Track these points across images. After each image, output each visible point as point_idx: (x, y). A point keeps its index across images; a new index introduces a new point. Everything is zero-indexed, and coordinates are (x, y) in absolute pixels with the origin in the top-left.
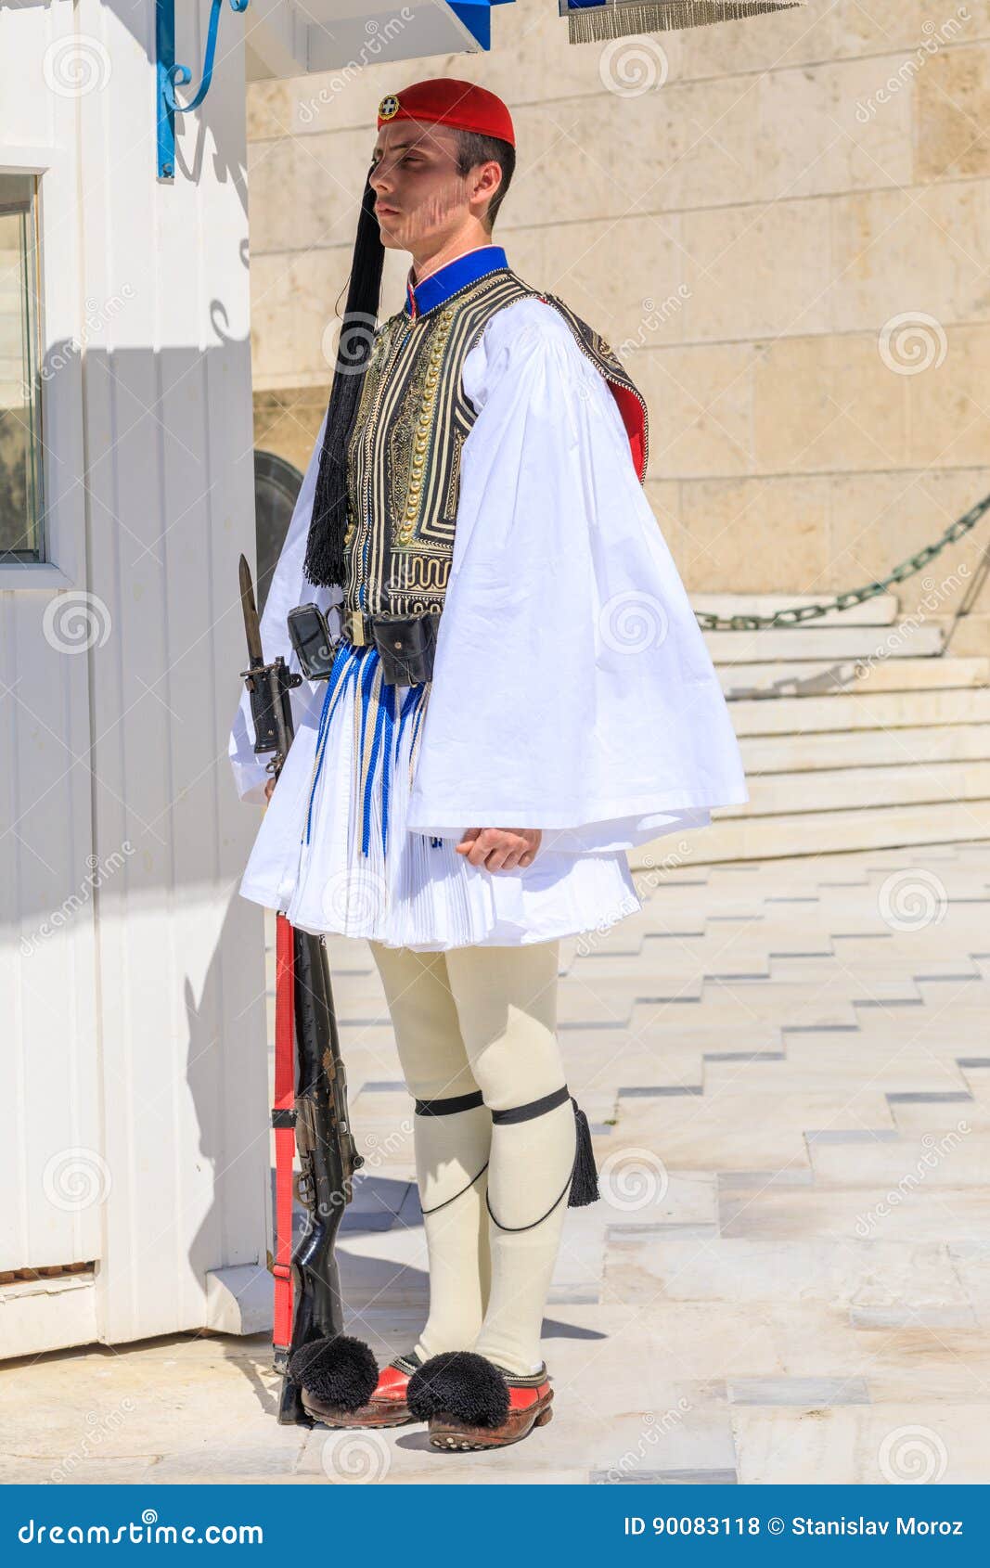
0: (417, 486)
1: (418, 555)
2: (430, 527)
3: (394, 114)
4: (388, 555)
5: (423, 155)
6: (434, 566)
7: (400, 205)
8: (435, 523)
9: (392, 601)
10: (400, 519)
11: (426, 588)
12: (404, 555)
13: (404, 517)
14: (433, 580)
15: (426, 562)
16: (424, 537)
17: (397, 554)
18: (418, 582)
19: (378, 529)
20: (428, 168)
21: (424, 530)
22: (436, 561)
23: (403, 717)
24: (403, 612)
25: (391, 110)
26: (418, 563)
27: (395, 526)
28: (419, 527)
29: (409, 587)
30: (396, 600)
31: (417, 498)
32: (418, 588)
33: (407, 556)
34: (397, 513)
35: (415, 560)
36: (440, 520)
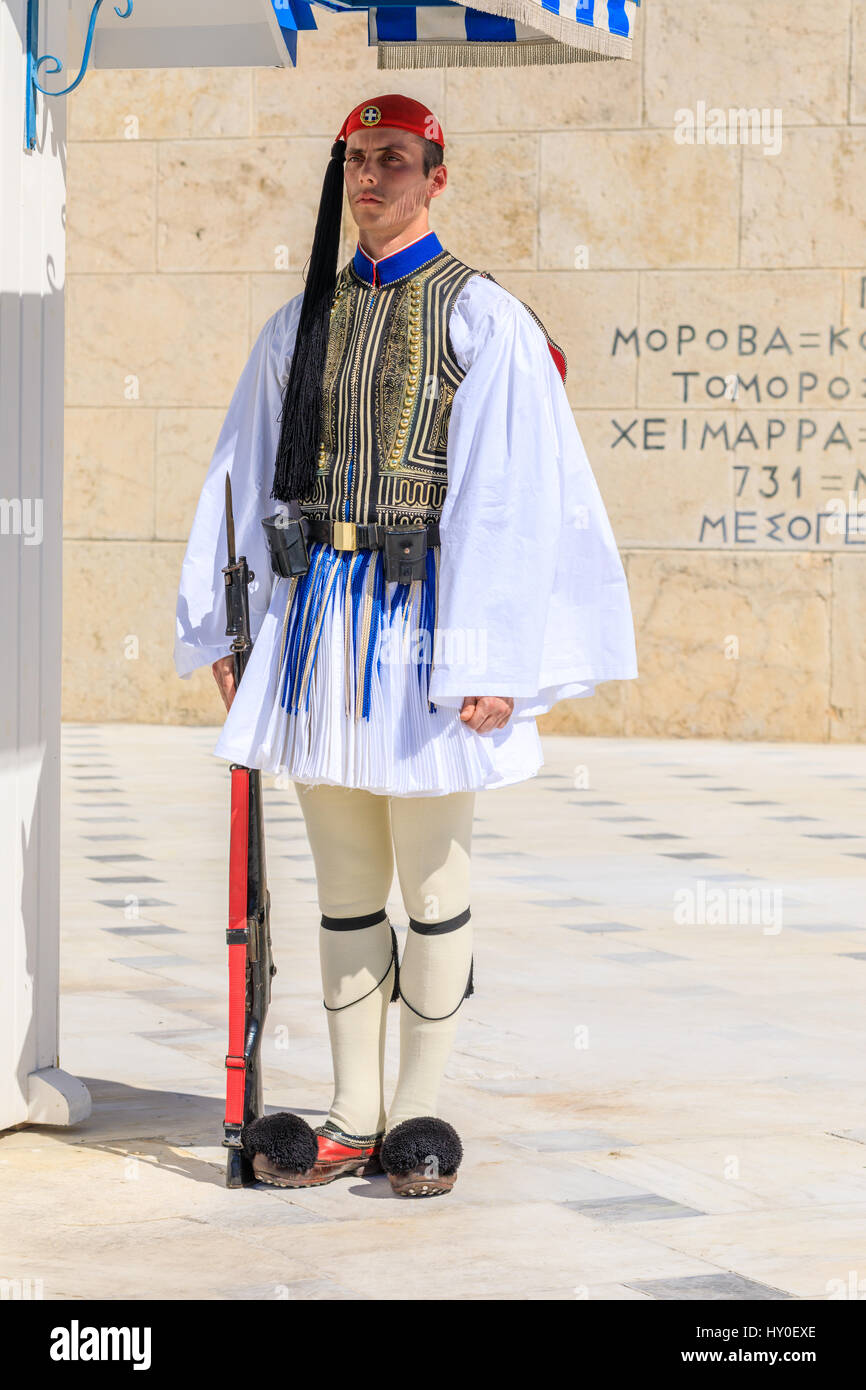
0: (406, 423)
1: (405, 479)
2: (416, 455)
3: (377, 122)
4: (376, 478)
5: (402, 157)
6: (419, 488)
7: (383, 196)
8: (420, 453)
9: (380, 515)
10: (388, 449)
11: (411, 505)
12: (392, 478)
13: (392, 447)
14: (417, 499)
15: (412, 484)
16: (411, 464)
17: (386, 478)
18: (404, 500)
19: (365, 457)
20: (404, 168)
21: (411, 458)
22: (420, 484)
23: (393, 608)
24: (390, 523)
25: (373, 118)
26: (405, 485)
27: (383, 454)
28: (407, 456)
29: (396, 504)
30: (383, 515)
31: (404, 433)
32: (404, 504)
33: (395, 479)
34: (384, 445)
35: (402, 482)
36: (425, 451)
